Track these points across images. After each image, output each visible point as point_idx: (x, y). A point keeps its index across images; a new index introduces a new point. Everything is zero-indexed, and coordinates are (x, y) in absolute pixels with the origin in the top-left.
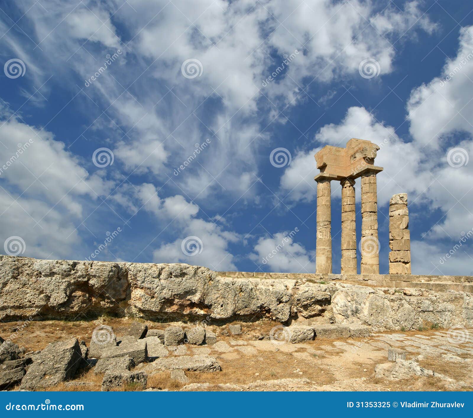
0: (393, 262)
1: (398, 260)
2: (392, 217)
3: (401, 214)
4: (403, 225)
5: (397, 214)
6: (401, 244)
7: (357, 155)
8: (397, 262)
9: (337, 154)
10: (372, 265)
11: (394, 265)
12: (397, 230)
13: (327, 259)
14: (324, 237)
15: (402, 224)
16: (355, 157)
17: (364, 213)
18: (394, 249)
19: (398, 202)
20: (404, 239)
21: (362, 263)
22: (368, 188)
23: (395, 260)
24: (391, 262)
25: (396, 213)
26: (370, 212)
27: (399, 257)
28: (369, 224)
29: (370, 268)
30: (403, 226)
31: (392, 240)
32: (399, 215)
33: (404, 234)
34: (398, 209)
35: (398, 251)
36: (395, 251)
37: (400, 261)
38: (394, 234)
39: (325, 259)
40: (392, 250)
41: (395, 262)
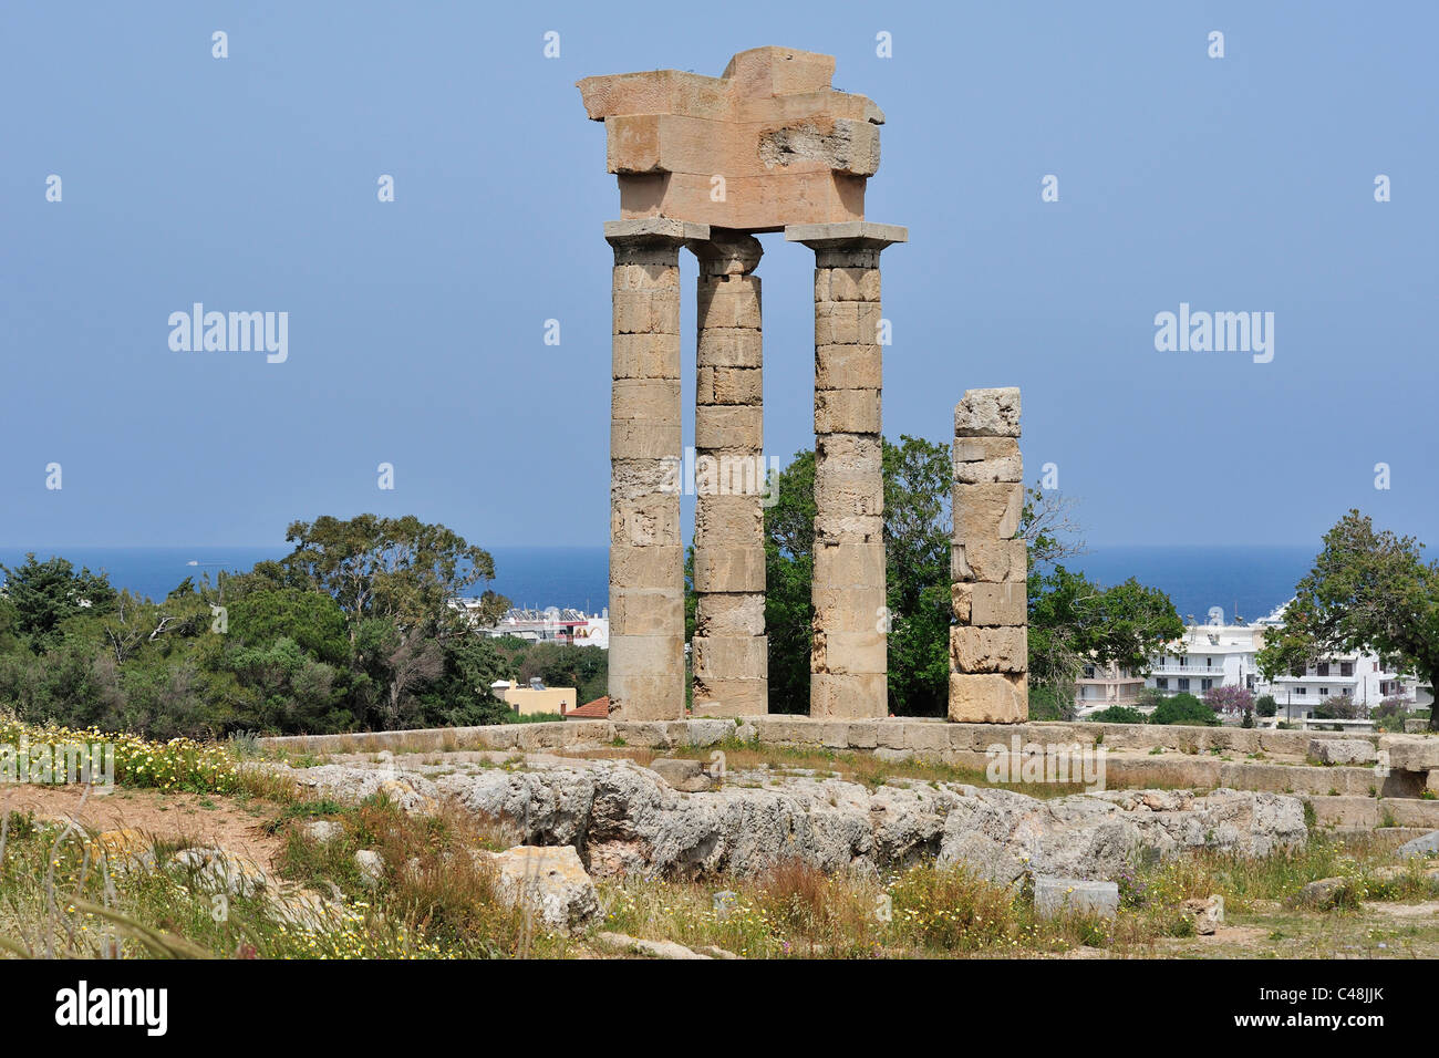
0: (972, 672)
1: (992, 663)
2: (970, 483)
3: (1002, 478)
4: (1008, 522)
5: (990, 477)
6: (1002, 601)
7: (799, 144)
8: (988, 671)
10: (867, 679)
11: (977, 683)
12: (990, 542)
13: (674, 648)
15: (1005, 520)
16: (787, 150)
17: (835, 436)
18: (978, 617)
19: (992, 427)
20: (1012, 581)
21: (820, 669)
22: (852, 321)
23: (979, 662)
24: (961, 670)
25: (985, 471)
26: (862, 435)
27: (994, 652)
28: (857, 491)
29: (860, 690)
30: (1008, 527)
31: (967, 580)
32: (996, 479)
33: (1014, 559)
34: (993, 457)
35: (992, 626)
36: (981, 627)
37: (997, 670)
38: (979, 558)
40: (967, 623)
41: (980, 672)
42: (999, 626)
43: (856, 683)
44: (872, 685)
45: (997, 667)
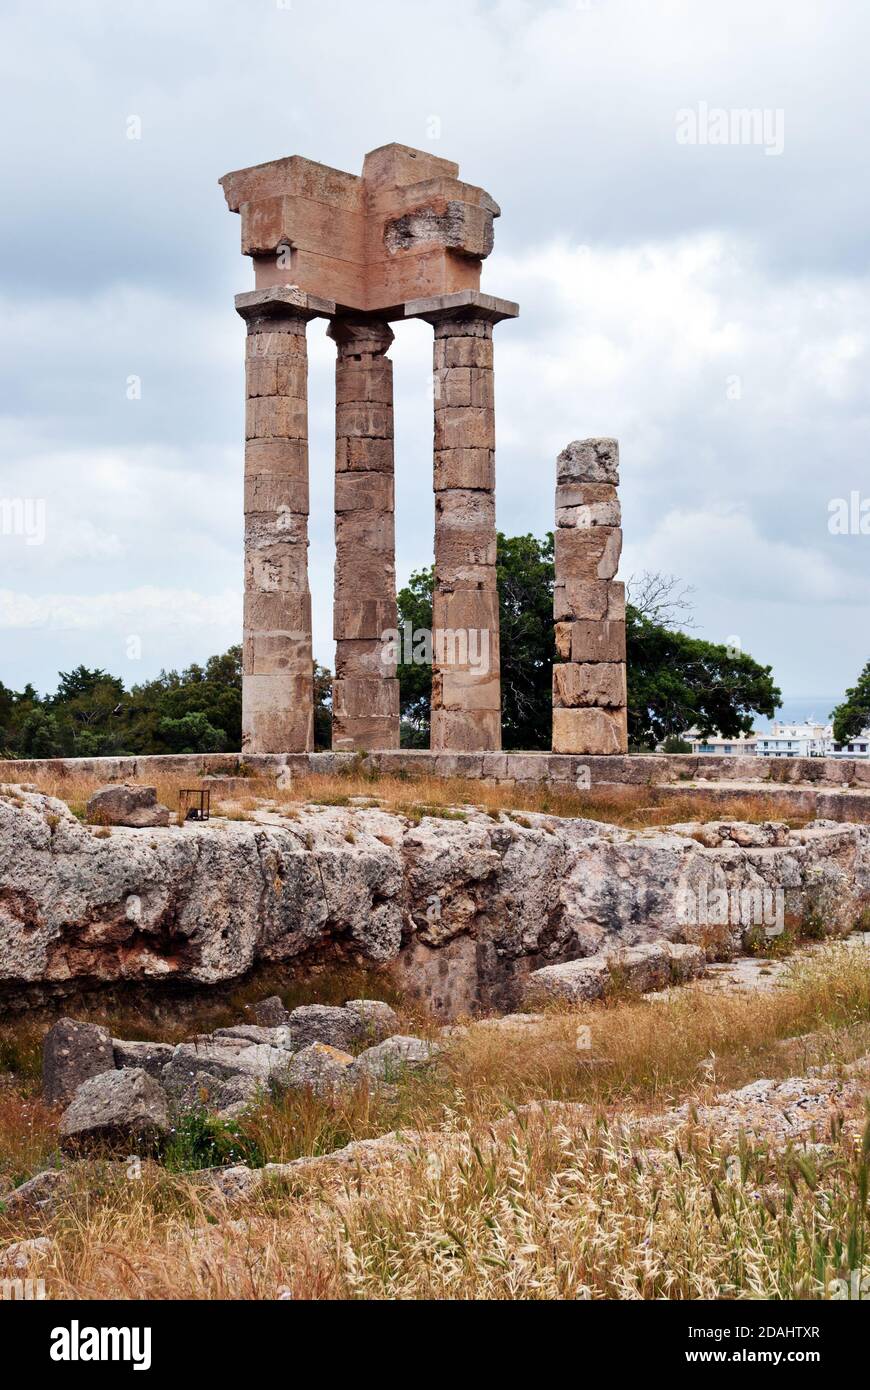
0: (573, 706)
1: (591, 697)
2: (568, 527)
3: (600, 523)
4: (606, 563)
5: (588, 520)
6: (600, 638)
7: (418, 228)
8: (587, 705)
9: (333, 204)
10: (480, 714)
11: (577, 717)
12: (588, 583)
13: (299, 686)
14: (286, 585)
15: (603, 561)
16: (408, 235)
17: (451, 492)
18: (577, 653)
19: (590, 473)
20: (610, 617)
21: (437, 707)
22: (465, 386)
23: (579, 696)
24: (564, 705)
25: (583, 516)
26: (475, 491)
27: (593, 687)
28: (469, 542)
29: (473, 724)
30: (606, 568)
31: (568, 619)
32: (595, 522)
33: (611, 597)
34: (590, 501)
35: (591, 662)
36: (580, 663)
37: (596, 704)
38: (578, 598)
39: (292, 689)
40: (567, 660)
41: (579, 706)
42: (598, 662)
43: (470, 720)
44: (484, 721)
45: (596, 701)
